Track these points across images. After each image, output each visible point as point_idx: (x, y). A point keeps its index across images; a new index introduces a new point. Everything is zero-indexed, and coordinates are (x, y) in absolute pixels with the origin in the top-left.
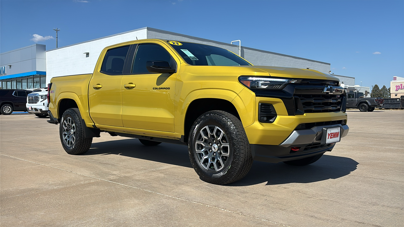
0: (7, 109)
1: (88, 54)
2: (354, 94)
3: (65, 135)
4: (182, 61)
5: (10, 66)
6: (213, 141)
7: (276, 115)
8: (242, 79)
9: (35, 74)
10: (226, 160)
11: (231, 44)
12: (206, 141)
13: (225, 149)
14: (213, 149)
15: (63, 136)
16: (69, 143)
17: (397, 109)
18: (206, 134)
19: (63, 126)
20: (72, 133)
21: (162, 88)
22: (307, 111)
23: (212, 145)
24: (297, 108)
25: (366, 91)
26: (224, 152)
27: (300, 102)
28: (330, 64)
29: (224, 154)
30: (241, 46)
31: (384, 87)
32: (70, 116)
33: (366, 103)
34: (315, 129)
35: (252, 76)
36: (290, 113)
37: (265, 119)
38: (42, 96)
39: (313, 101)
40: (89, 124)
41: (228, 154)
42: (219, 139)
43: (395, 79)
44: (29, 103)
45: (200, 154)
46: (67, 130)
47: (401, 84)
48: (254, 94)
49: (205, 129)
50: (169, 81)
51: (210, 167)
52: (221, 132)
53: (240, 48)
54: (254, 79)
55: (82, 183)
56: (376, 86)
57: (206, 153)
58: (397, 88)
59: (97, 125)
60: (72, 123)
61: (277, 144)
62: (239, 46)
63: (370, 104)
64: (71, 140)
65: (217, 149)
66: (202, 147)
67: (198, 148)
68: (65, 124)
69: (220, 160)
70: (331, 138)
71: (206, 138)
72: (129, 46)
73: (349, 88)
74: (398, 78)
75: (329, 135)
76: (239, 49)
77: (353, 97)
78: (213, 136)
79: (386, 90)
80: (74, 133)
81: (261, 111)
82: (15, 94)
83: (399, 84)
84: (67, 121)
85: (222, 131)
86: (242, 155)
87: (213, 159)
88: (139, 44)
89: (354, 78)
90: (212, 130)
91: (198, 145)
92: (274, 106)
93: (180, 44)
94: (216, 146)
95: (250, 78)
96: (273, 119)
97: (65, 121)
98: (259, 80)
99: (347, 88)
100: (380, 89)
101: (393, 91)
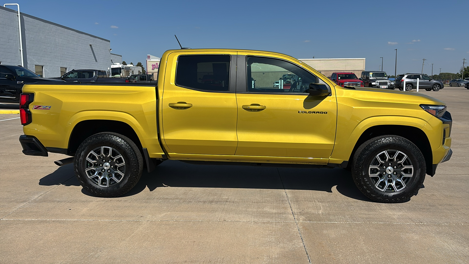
2: (146, 76)
3: (91, 172)
4: (333, 83)
6: (389, 163)
7: (445, 138)
11: (4, 6)
15: (87, 173)
19: (88, 159)
20: (107, 168)
21: (314, 112)
23: (386, 168)
28: (109, 41)
29: (406, 175)
30: (20, 12)
40: (156, 154)
42: (400, 162)
43: (149, 57)
45: (373, 178)
46: (96, 165)
47: (157, 63)
48: (441, 121)
49: (384, 153)
53: (19, 14)
57: (380, 176)
58: (153, 67)
59: (173, 154)
62: (18, 12)
64: (110, 177)
65: (392, 171)
66: (377, 171)
71: (383, 162)
73: (126, 68)
74: (151, 56)
76: (18, 16)
77: (146, 80)
78: (391, 160)
80: (121, 168)
87: (390, 181)
89: (121, 56)
92: (446, 130)
94: (391, 169)
97: (92, 152)
99: (124, 67)
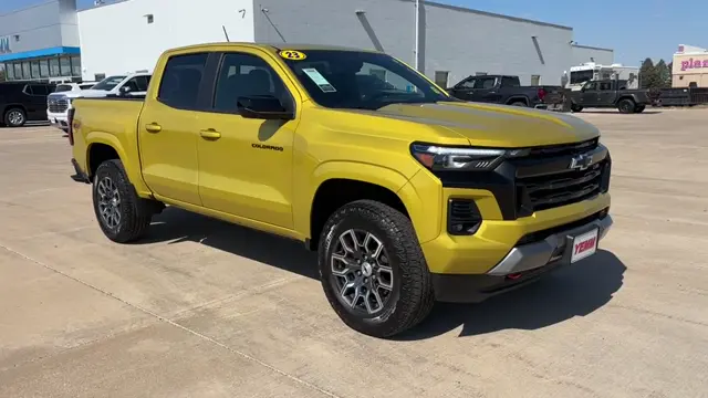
0: (17, 118)
1: (150, 18)
2: (610, 83)
3: (103, 207)
4: (305, 96)
5: (17, 37)
6: (364, 256)
7: (479, 221)
8: (418, 149)
9: (61, 51)
10: (385, 296)
12: (350, 256)
13: (386, 276)
14: (364, 272)
15: (100, 209)
16: (110, 222)
17: (682, 106)
18: (351, 244)
19: (100, 191)
20: (115, 204)
21: (268, 147)
22: (538, 208)
23: (361, 264)
24: (519, 203)
25: (631, 75)
26: (383, 281)
27: (527, 192)
29: (382, 284)
31: (662, 62)
32: (109, 176)
33: (631, 98)
34: (552, 240)
35: (437, 145)
36: (508, 215)
37: (460, 227)
38: (72, 100)
39: (551, 187)
40: (143, 193)
41: (391, 286)
42: (373, 256)
43: (681, 49)
44: (51, 111)
45: (339, 278)
46: (106, 199)
48: (438, 181)
49: (349, 235)
50: (282, 135)
51: (358, 303)
52: (377, 245)
53: (418, 3)
54: (441, 151)
55: (126, 328)
56: (648, 61)
57: (351, 276)
59: (156, 195)
60: (114, 188)
61: (481, 271)
63: (637, 100)
64: (113, 217)
65: (370, 272)
66: (344, 266)
67: (336, 267)
68: (101, 188)
69: (376, 294)
70: (580, 251)
71: (351, 251)
72: (206, 53)
73: (603, 70)
75: (577, 247)
76: (416, 6)
77: (609, 88)
78: (363, 249)
79: (665, 68)
80: (118, 205)
81: (452, 214)
82: (28, 90)
83: (687, 59)
84: (104, 182)
85: (380, 244)
86: (417, 292)
87: (364, 289)
88: (226, 53)
90: (361, 238)
91: (337, 261)
92: (477, 202)
93: (302, 56)
94: (368, 266)
95: (432, 149)
96: (475, 227)
97: (101, 183)
98: (451, 154)
99: (599, 69)
100: (654, 65)
101: (676, 70)
